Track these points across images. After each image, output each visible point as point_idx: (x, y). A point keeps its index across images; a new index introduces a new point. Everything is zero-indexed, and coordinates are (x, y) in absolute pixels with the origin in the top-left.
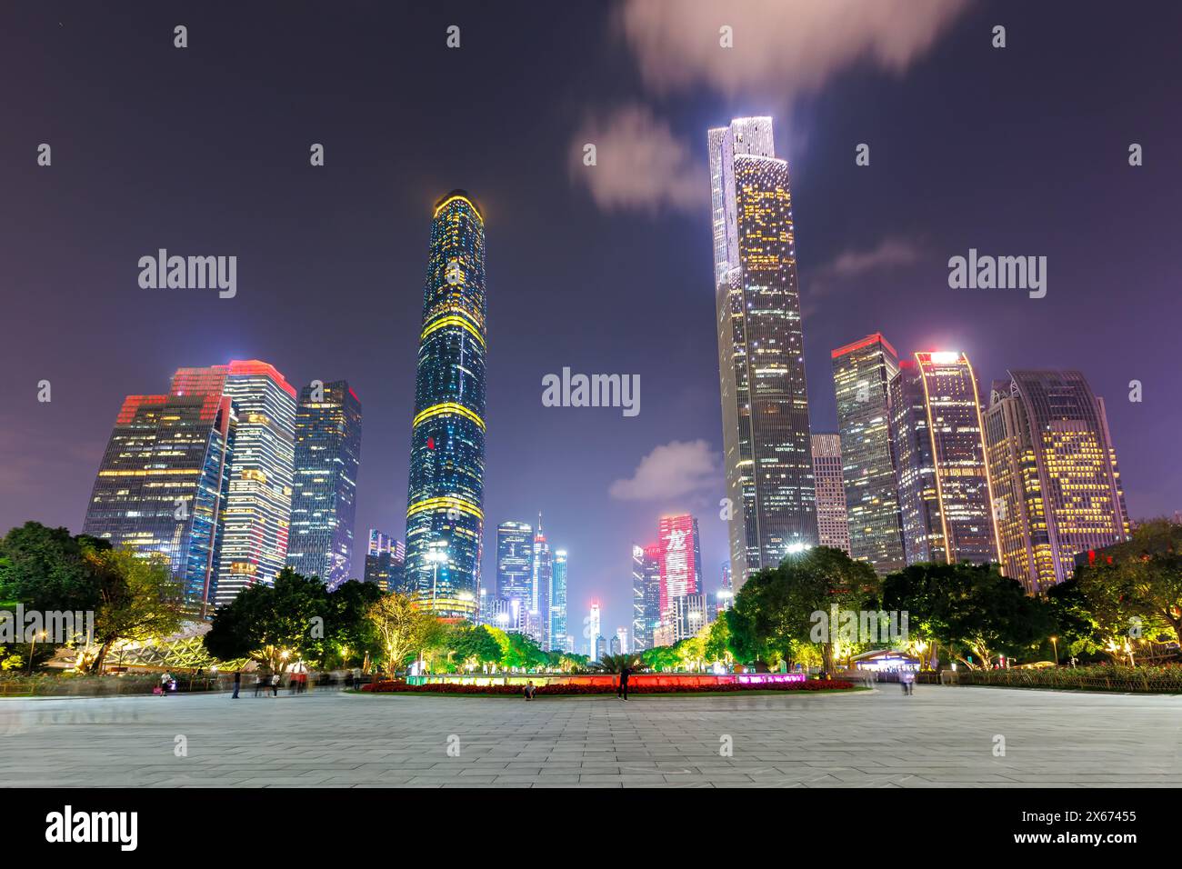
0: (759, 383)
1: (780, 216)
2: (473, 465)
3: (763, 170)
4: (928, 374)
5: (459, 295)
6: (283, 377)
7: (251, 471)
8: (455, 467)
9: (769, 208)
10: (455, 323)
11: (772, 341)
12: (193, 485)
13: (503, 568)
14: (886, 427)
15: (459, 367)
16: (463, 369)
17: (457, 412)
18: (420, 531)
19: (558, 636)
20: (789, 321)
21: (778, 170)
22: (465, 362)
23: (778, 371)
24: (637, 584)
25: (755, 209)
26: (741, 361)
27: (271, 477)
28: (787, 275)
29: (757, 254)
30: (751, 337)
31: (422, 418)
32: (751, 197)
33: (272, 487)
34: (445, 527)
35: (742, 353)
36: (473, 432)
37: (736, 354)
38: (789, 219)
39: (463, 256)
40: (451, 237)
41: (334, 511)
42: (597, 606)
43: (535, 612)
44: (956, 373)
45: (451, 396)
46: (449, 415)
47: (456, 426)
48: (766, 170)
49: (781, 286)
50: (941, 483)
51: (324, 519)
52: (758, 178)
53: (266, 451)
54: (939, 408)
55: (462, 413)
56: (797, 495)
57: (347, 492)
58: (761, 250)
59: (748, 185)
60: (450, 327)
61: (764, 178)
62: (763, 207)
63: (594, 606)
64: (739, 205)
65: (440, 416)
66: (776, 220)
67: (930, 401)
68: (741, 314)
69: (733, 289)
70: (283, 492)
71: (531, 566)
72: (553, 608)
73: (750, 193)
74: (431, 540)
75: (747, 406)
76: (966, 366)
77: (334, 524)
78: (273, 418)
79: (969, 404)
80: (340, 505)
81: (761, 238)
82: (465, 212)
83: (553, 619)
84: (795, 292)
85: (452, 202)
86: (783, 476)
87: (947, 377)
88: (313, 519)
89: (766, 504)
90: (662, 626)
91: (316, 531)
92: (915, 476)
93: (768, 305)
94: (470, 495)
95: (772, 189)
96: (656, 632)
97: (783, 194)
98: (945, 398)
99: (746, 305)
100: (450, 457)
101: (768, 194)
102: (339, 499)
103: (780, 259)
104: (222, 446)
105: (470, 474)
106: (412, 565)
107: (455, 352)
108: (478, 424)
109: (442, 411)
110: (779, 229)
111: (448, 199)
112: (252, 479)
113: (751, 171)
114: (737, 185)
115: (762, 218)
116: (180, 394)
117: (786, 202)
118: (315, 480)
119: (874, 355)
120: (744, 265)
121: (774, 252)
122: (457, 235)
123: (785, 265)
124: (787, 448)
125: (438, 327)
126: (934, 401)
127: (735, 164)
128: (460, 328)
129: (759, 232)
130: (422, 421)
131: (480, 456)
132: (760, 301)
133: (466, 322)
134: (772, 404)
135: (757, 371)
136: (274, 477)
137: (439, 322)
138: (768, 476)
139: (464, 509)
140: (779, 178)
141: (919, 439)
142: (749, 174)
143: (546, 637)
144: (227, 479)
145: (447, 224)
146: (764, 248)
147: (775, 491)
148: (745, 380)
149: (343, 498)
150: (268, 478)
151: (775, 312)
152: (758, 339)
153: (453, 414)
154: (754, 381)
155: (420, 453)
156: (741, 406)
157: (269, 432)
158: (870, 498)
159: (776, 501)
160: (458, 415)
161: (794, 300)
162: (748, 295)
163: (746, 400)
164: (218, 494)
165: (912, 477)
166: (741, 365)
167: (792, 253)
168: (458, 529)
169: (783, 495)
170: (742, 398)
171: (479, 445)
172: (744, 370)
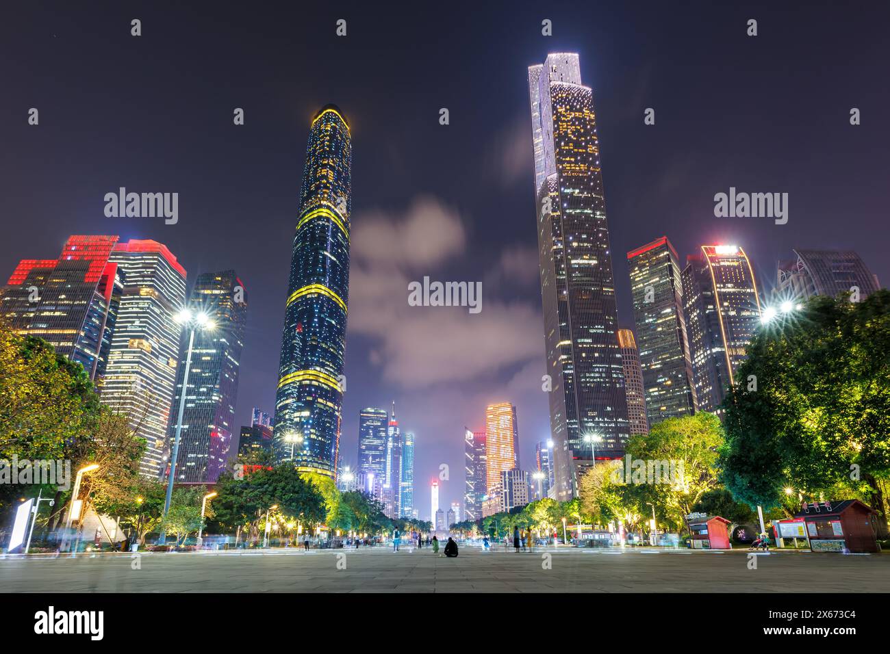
0: (575, 272)
1: (587, 133)
2: (335, 343)
3: (573, 94)
4: (714, 264)
5: (328, 191)
6: (175, 258)
7: (137, 340)
8: (319, 343)
9: (579, 125)
10: (324, 215)
11: (584, 236)
12: (70, 344)
13: (364, 447)
14: (674, 317)
15: (326, 253)
16: (329, 255)
17: (323, 292)
18: (287, 402)
19: (406, 509)
20: (597, 220)
21: (585, 95)
22: (332, 249)
23: (591, 262)
24: (468, 463)
25: (567, 125)
26: (559, 253)
27: (157, 347)
28: (594, 180)
29: (569, 162)
30: (567, 233)
31: (294, 299)
32: (564, 116)
33: (157, 357)
34: (308, 398)
35: (560, 246)
36: (336, 313)
37: (555, 247)
38: (594, 135)
39: (332, 159)
40: (323, 142)
41: (217, 386)
42: (436, 484)
43: (387, 486)
44: (736, 264)
45: (318, 279)
46: (316, 295)
47: (322, 306)
48: (575, 95)
49: (590, 190)
50: (731, 361)
51: (208, 394)
52: (570, 100)
53: (154, 322)
54: (725, 294)
55: (327, 294)
56: (609, 372)
57: (231, 371)
58: (573, 160)
59: (561, 106)
60: (319, 218)
61: (574, 101)
62: (573, 124)
63: (434, 484)
64: (555, 122)
65: (308, 296)
66: (584, 135)
67: (717, 287)
68: (559, 213)
69: (551, 192)
70: (168, 363)
71: (386, 447)
72: (403, 483)
73: (563, 113)
74: (295, 411)
75: (565, 292)
76: (744, 258)
77: (217, 398)
78: (162, 293)
79: (748, 290)
80: (224, 382)
81: (572, 150)
82: (336, 123)
83: (402, 493)
84: (600, 195)
85: (325, 114)
86: (596, 355)
87: (729, 267)
88: (199, 394)
89: (583, 380)
90: (490, 499)
91: (201, 405)
92: (708, 355)
93: (580, 205)
94: (331, 370)
95: (581, 110)
96: (484, 505)
97: (589, 115)
98: (730, 285)
99: (562, 205)
100: (315, 333)
101: (577, 114)
102: (223, 376)
103: (589, 167)
104: (105, 310)
105: (332, 350)
106: (278, 435)
107: (322, 239)
108: (340, 305)
109: (309, 291)
110: (587, 142)
111: (322, 112)
112: (138, 348)
113: (564, 95)
114: (553, 106)
115: (573, 133)
116: (69, 258)
117: (592, 121)
118: (203, 358)
119: (662, 255)
120: (560, 172)
121: (584, 161)
122: (328, 141)
123: (593, 172)
124: (598, 329)
125: (310, 218)
126: (720, 288)
127: (551, 89)
128: (328, 220)
129: (571, 144)
130: (294, 301)
131: (342, 335)
132: (574, 202)
133: (333, 215)
134: (586, 291)
135: (573, 262)
136: (160, 348)
137: (310, 214)
138: (584, 355)
139: (326, 382)
140: (586, 101)
141: (709, 321)
142: (562, 98)
143: (396, 509)
144: (107, 342)
145: (321, 132)
146: (576, 158)
147: (589, 368)
148: (563, 270)
149: (227, 376)
150: (153, 348)
151: (586, 211)
152: (573, 234)
153: (319, 295)
154: (570, 269)
155: (290, 330)
156: (560, 292)
157: (158, 305)
158: (663, 380)
159: (591, 377)
160: (323, 295)
161: (601, 203)
162: (563, 197)
163: (564, 287)
164: (97, 356)
165: (705, 357)
166: (559, 256)
167: (597, 163)
168: (320, 400)
169: (597, 372)
170: (561, 285)
171: (341, 325)
172: (561, 261)
